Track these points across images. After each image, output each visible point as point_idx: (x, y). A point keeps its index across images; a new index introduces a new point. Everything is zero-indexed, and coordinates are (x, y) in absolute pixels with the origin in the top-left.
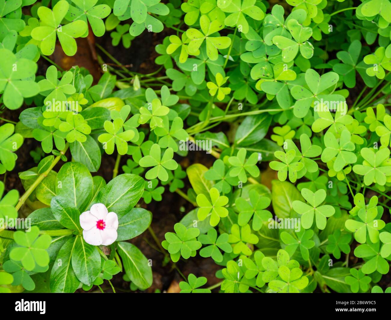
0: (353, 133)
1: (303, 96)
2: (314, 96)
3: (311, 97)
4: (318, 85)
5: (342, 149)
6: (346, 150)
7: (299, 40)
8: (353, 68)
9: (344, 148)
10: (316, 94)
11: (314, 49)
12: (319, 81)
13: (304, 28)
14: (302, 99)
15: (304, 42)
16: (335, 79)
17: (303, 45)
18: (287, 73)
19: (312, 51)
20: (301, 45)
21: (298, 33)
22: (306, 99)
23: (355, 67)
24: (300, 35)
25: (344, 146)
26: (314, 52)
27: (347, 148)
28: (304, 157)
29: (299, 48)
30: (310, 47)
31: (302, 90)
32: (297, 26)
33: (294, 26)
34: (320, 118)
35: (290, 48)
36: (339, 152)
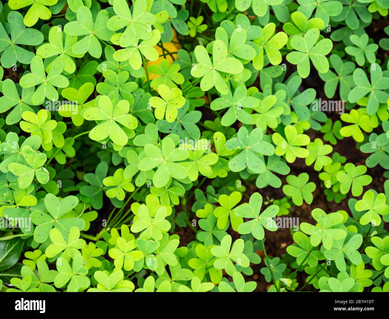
0: (91, 256)
1: (43, 221)
2: (55, 221)
3: (51, 222)
4: (58, 209)
5: (75, 273)
6: (79, 274)
7: (34, 166)
8: (101, 190)
9: (77, 272)
10: (56, 218)
11: (49, 174)
12: (59, 205)
13: (38, 154)
14: (42, 224)
15: (39, 168)
16: (75, 203)
17: (39, 171)
18: (28, 198)
19: (47, 176)
20: (36, 171)
21: (33, 160)
22: (46, 224)
23: (102, 188)
24: (35, 161)
25: (77, 270)
26: (49, 177)
27: (80, 272)
28: (42, 282)
29: (35, 173)
30: (46, 173)
31: (42, 215)
32: (32, 152)
33: (28, 152)
34: (53, 243)
35: (26, 174)
36: (72, 276)
